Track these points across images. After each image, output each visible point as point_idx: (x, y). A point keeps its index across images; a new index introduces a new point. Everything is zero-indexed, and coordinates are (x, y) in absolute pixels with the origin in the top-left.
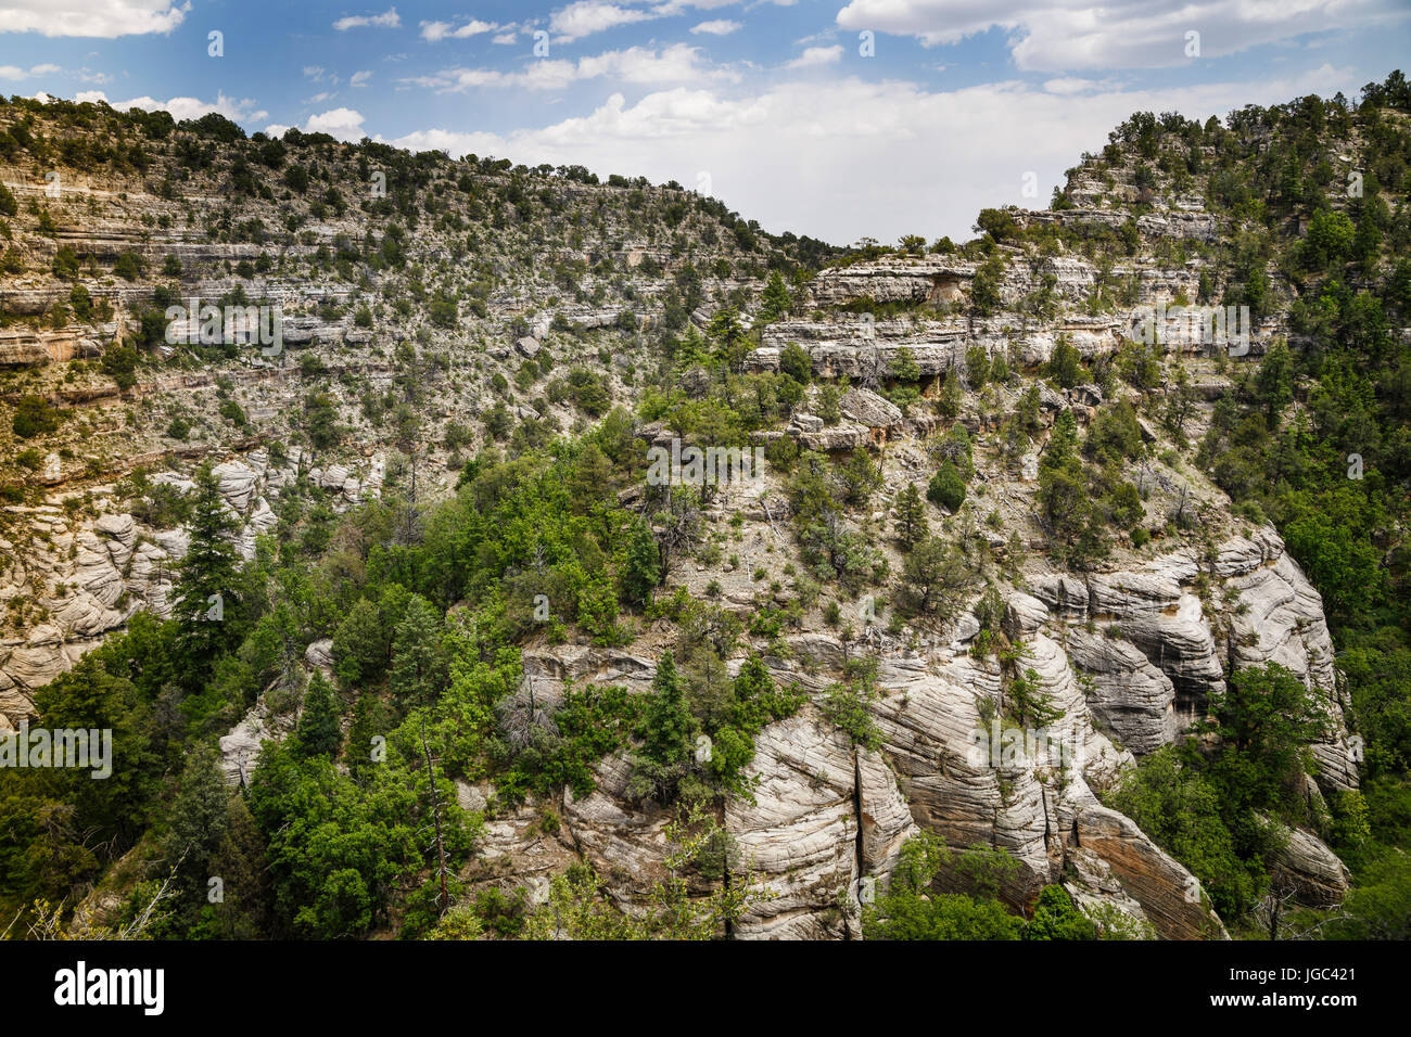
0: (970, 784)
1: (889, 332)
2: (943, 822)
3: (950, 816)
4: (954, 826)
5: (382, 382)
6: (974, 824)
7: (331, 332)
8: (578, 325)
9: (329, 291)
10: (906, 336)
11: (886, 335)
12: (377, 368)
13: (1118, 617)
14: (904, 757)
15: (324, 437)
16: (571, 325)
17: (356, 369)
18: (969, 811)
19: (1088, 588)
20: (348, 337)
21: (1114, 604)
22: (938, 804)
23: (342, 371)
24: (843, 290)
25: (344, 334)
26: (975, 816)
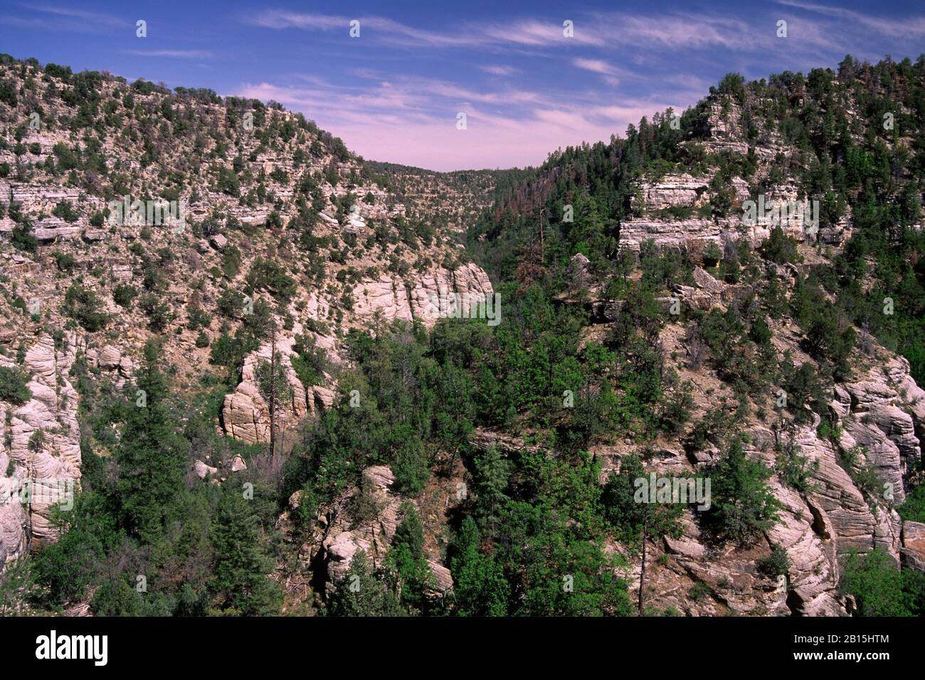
0: (859, 511)
1: (691, 228)
2: (843, 538)
3: (848, 534)
4: (851, 540)
5: (124, 273)
6: (865, 536)
7: (70, 230)
8: (246, 224)
9: (65, 195)
10: (700, 230)
11: (690, 231)
12: (116, 261)
13: (867, 410)
14: (822, 499)
15: (92, 323)
16: (241, 224)
17: (99, 261)
18: (859, 529)
19: (850, 393)
20: (87, 235)
21: (866, 402)
22: (841, 527)
23: (90, 265)
24: (661, 199)
25: (84, 232)
26: (864, 532)
